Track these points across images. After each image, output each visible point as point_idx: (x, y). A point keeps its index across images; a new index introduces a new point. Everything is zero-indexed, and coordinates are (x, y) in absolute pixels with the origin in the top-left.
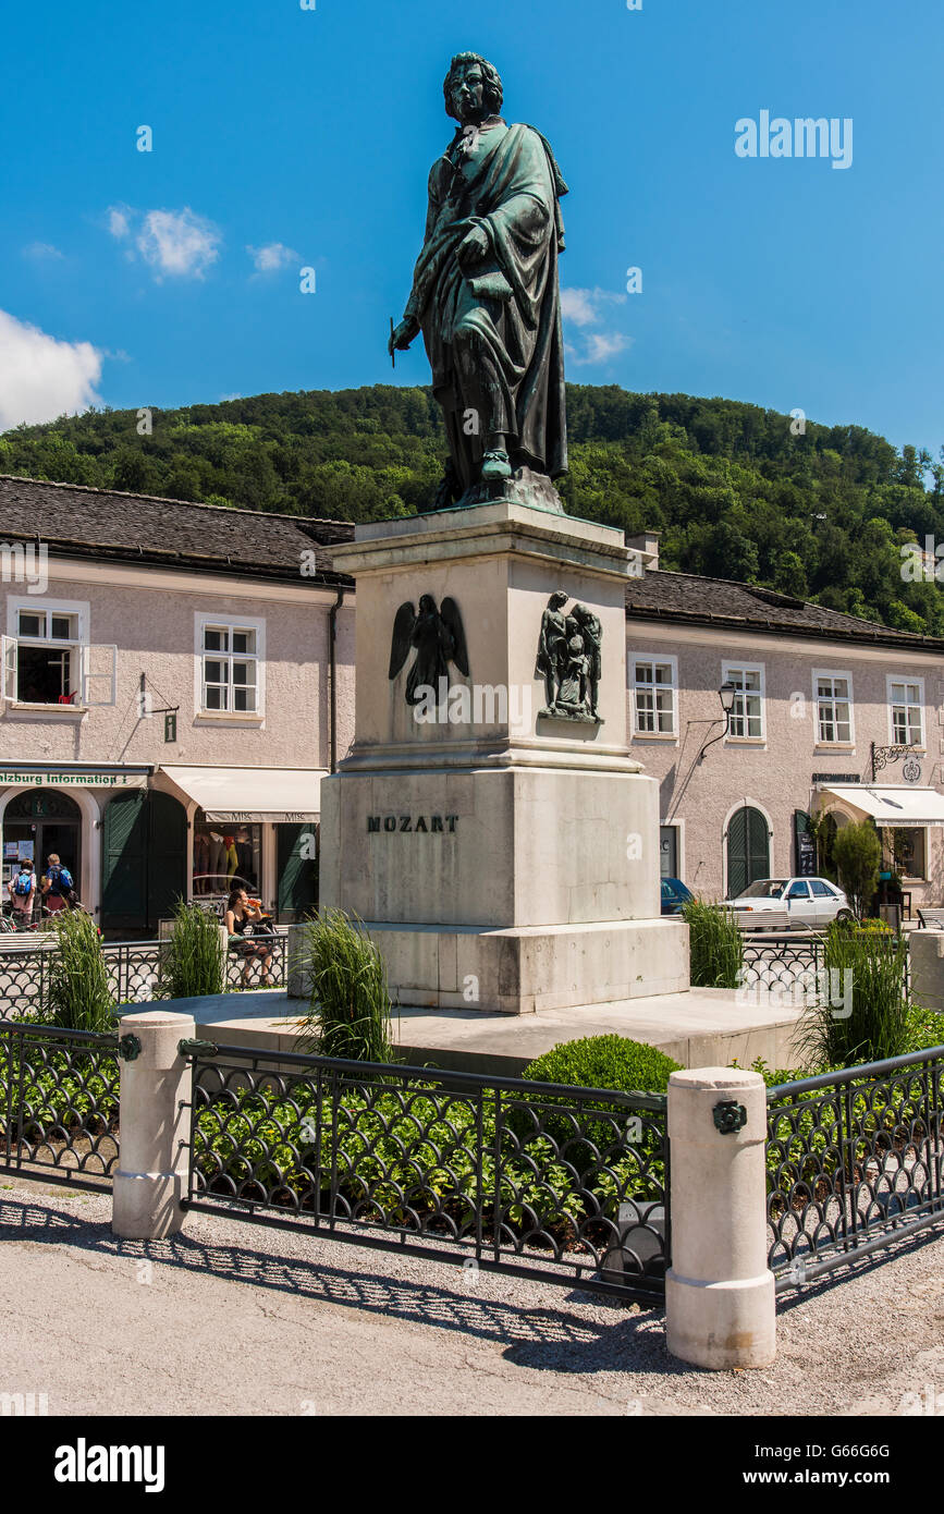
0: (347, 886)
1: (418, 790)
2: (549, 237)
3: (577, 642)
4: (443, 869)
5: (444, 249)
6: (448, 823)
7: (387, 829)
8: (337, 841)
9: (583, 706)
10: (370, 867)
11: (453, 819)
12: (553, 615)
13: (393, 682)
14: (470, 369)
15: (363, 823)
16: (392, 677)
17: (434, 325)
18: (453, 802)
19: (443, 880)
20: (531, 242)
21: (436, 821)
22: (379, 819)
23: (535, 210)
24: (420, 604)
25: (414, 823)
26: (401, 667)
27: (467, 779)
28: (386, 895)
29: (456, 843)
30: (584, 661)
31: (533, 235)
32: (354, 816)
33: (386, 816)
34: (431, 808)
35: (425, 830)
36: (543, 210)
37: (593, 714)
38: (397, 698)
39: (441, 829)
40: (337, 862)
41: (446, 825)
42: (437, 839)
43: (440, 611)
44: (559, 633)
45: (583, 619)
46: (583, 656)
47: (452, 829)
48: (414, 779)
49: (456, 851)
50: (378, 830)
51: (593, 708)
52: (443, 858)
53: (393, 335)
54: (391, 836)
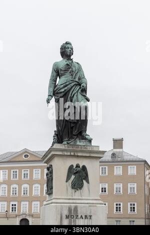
7: (71, 218)
8: (55, 220)
11: (90, 216)
15: (65, 217)
21: (86, 217)
22: (68, 215)
25: (79, 216)
29: (91, 221)
32: (61, 214)
35: (82, 218)
38: (68, 186)
41: (89, 217)
42: (86, 220)
43: (81, 168)
47: (90, 218)
50: (68, 218)
54: (72, 220)
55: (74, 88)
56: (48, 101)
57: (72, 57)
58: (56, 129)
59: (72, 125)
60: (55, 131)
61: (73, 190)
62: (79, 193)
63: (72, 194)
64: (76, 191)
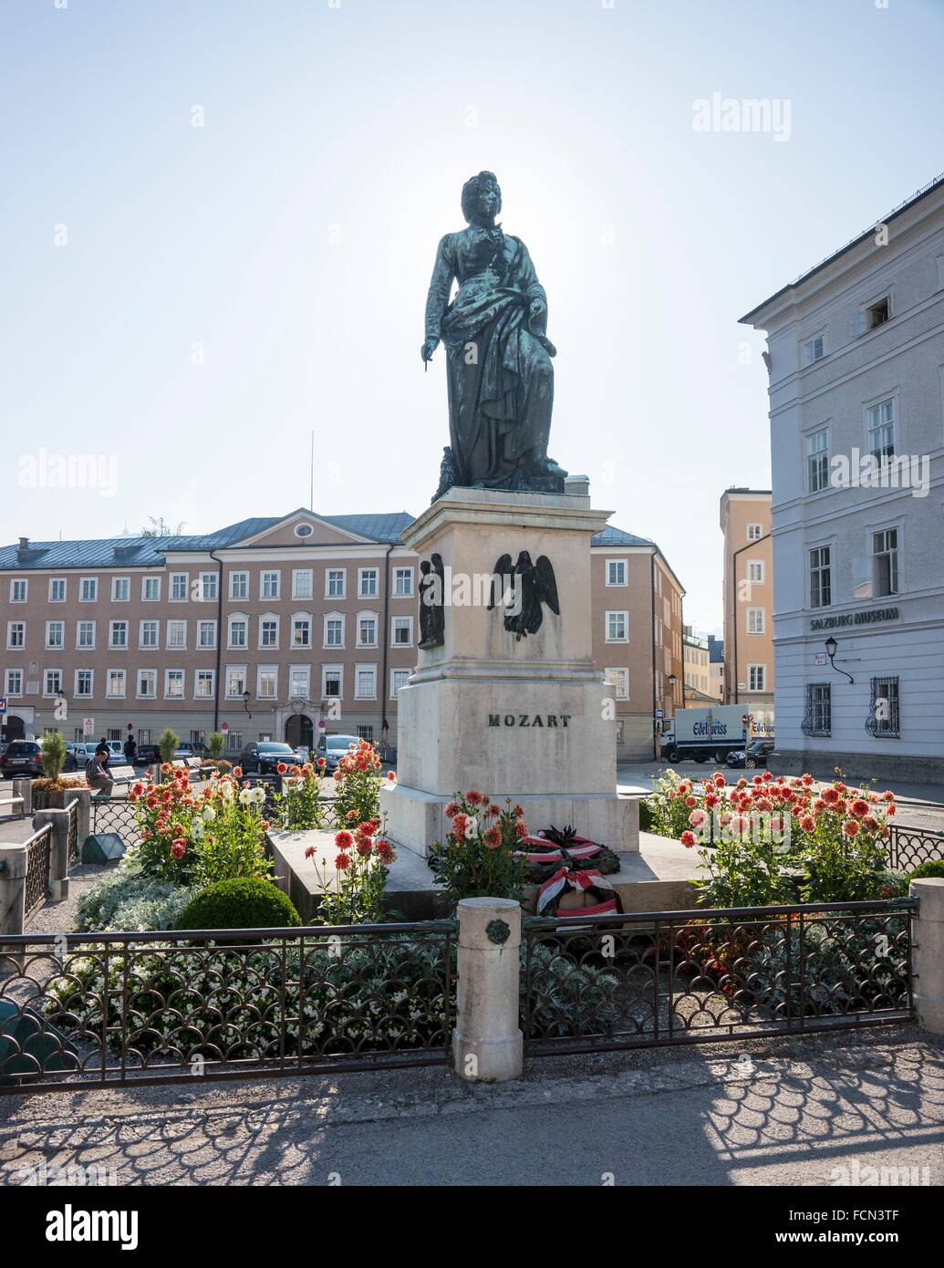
0: (467, 769)
1: (535, 695)
4: (557, 754)
6: (562, 721)
7: (507, 724)
8: (457, 733)
10: (489, 753)
11: (566, 718)
15: (485, 720)
18: (566, 705)
19: (557, 762)
21: (551, 719)
22: (498, 716)
24: (521, 557)
25: (531, 720)
27: (577, 689)
28: (505, 774)
29: (568, 735)
32: (474, 713)
33: (505, 714)
34: (546, 708)
35: (541, 725)
39: (556, 724)
40: (456, 749)
41: (560, 722)
42: (552, 732)
43: (534, 565)
47: (565, 725)
48: (530, 687)
49: (568, 741)
50: (498, 725)
52: (557, 746)
54: (510, 730)
55: (507, 312)
56: (427, 354)
57: (497, 220)
58: (448, 444)
59: (502, 430)
60: (446, 449)
61: (511, 635)
62: (529, 645)
63: (508, 647)
64: (518, 639)
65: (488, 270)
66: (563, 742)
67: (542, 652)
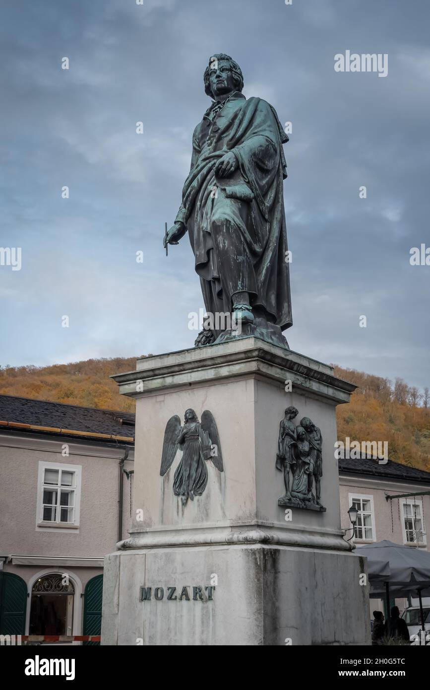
1: (182, 564)
2: (277, 166)
3: (305, 447)
4: (203, 632)
5: (205, 171)
9: (310, 496)
12: (287, 424)
13: (162, 478)
14: (224, 246)
15: (137, 593)
16: (162, 474)
17: (196, 221)
18: (211, 574)
20: (266, 168)
23: (268, 146)
24: (185, 415)
26: (170, 465)
30: (311, 460)
31: (267, 162)
32: (131, 586)
33: (156, 586)
34: (193, 579)
36: (273, 146)
37: (318, 503)
38: (166, 490)
42: (199, 604)
43: (200, 422)
44: (292, 437)
45: (310, 428)
46: (309, 458)
49: (213, 616)
51: (318, 498)
52: (203, 622)
53: (167, 235)
54: (160, 604)
56: (166, 241)
62: (196, 508)
63: (178, 512)
64: (185, 504)
65: (207, 142)
66: (209, 618)
67: (207, 515)
